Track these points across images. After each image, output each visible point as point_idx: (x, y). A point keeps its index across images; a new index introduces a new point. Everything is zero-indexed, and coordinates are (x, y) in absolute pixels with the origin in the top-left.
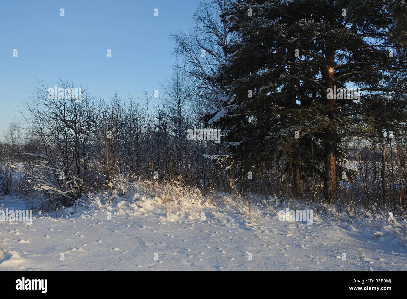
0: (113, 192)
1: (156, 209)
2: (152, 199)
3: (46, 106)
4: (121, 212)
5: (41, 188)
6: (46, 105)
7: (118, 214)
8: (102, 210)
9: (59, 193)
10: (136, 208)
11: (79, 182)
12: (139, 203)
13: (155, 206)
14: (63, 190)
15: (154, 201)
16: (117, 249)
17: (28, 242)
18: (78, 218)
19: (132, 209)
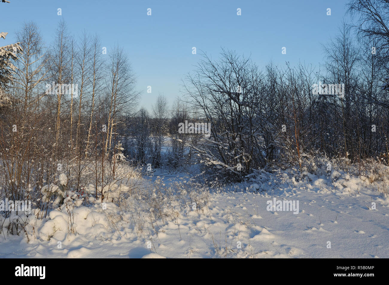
0: (303, 169)
1: (363, 189)
2: (357, 177)
3: (210, 79)
4: (325, 192)
5: (211, 162)
6: (210, 77)
7: (322, 192)
8: (301, 188)
9: (227, 168)
10: (341, 187)
11: (247, 157)
12: (343, 182)
13: (362, 185)
14: (231, 166)
15: (360, 180)
16: (362, 232)
17: (260, 217)
18: (281, 195)
19: (336, 188)
